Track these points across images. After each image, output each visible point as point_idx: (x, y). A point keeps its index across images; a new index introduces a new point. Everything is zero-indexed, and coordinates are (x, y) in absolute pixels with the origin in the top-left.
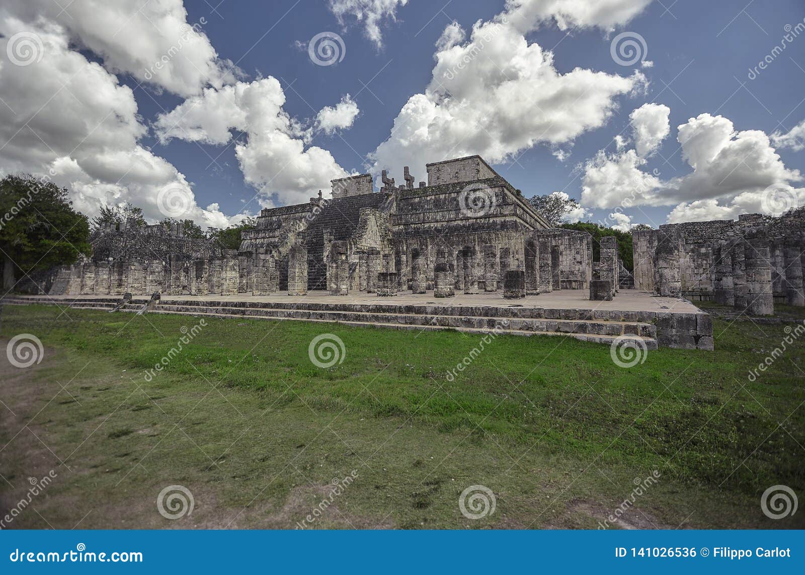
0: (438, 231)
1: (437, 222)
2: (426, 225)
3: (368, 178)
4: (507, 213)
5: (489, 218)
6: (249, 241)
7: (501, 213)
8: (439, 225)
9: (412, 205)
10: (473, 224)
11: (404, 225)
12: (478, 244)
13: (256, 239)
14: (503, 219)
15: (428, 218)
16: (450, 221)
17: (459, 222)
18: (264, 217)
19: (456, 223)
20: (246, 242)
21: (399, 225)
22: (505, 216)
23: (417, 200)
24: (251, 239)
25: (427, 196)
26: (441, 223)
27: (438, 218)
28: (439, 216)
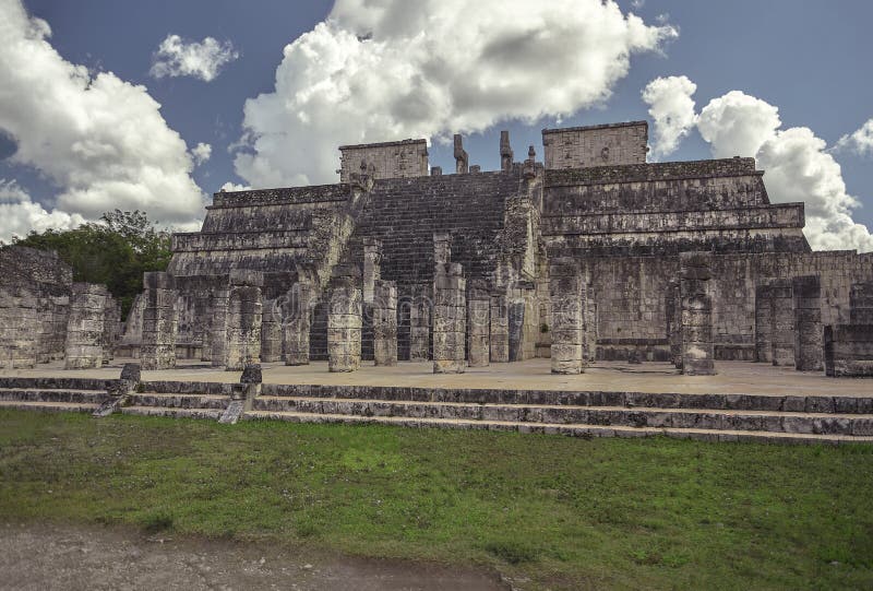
0: (641, 249)
1: (639, 232)
2: (616, 238)
3: (421, 147)
4: (784, 221)
5: (747, 230)
6: (192, 255)
7: (771, 222)
8: (643, 239)
9: (572, 198)
10: (715, 239)
11: (565, 236)
12: (751, 277)
13: (209, 251)
14: (776, 233)
15: (620, 224)
16: (668, 231)
17: (686, 235)
18: (221, 207)
19: (679, 236)
20: (184, 256)
21: (555, 234)
22: (781, 227)
23: (582, 191)
24: (197, 252)
25: (604, 185)
26: (648, 236)
27: (641, 225)
28: (643, 222)
